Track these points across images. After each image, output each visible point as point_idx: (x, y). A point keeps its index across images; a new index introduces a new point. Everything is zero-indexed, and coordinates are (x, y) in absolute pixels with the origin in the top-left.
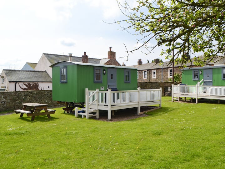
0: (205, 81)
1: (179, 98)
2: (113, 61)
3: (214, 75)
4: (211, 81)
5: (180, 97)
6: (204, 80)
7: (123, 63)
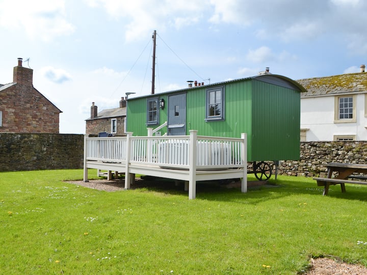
0: (170, 127)
1: (108, 173)
2: (24, 88)
3: (189, 111)
4: (182, 126)
5: (110, 171)
6: (168, 124)
7: (93, 103)
